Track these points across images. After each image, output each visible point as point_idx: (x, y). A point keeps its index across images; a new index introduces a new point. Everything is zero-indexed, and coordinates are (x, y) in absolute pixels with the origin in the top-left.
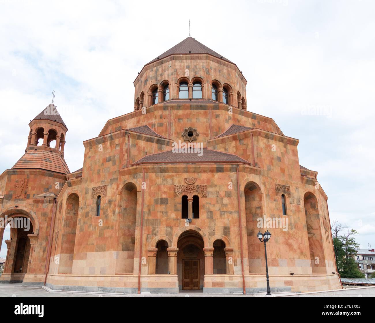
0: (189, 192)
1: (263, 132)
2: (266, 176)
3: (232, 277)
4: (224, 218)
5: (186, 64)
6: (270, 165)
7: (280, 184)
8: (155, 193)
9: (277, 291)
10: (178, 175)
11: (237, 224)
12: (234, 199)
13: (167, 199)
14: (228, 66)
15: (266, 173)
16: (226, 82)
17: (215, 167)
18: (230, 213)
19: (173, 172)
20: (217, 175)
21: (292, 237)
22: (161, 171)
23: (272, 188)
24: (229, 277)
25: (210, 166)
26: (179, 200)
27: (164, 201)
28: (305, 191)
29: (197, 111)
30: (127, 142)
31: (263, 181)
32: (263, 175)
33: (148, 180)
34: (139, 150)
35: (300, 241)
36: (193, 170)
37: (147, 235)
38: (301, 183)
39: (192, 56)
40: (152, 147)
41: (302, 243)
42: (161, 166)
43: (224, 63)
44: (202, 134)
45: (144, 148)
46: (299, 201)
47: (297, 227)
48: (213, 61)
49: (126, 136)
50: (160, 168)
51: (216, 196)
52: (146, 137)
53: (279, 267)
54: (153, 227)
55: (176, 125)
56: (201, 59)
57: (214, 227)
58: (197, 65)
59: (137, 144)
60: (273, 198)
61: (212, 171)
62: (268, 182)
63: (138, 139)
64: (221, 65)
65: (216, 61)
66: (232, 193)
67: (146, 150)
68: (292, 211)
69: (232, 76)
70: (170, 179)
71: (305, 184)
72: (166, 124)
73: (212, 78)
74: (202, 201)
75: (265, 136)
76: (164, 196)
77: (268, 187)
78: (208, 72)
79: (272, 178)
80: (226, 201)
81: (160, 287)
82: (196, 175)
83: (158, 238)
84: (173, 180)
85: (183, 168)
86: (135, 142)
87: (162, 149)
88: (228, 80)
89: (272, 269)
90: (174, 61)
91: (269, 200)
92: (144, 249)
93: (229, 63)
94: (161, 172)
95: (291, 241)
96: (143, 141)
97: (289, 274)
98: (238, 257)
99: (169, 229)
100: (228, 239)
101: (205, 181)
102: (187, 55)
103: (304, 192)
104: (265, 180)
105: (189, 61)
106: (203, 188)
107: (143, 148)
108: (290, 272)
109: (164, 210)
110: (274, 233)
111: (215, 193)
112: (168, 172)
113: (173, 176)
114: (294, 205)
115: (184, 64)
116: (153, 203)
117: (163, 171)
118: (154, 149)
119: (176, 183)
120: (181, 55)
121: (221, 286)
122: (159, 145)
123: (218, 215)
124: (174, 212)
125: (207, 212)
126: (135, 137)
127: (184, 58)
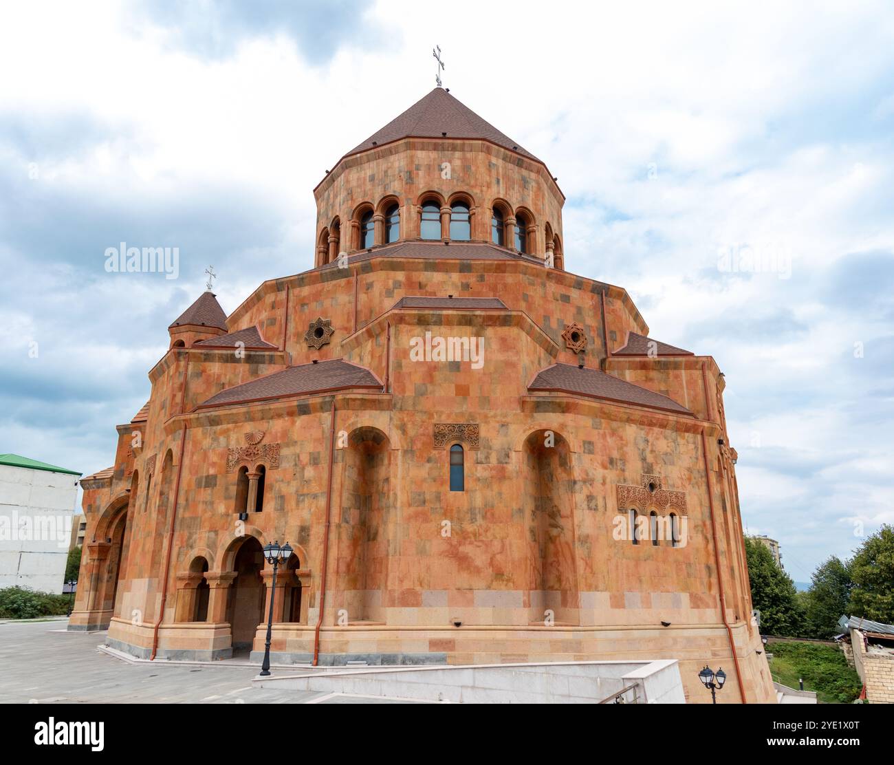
0: (250, 459)
1: (409, 315)
2: (411, 409)
3: (302, 630)
4: (303, 509)
5: (369, 173)
6: (424, 384)
7: (449, 423)
8: (198, 466)
9: (404, 663)
10: (238, 427)
11: (324, 519)
12: (323, 468)
13: (215, 477)
14: (466, 149)
15: (410, 402)
16: (457, 189)
17: (294, 406)
18: (314, 498)
19: (229, 424)
20: (300, 421)
21: (473, 539)
22: (210, 423)
23: (424, 435)
24: (298, 630)
25: (287, 405)
26: (234, 476)
27: (210, 482)
28: (530, 428)
29: (334, 282)
30: (182, 369)
31: (399, 423)
32: (401, 409)
33: (191, 443)
34: (208, 383)
35: (497, 545)
36: (259, 415)
37: (180, 548)
38: (519, 411)
39: (378, 151)
40: (237, 371)
41: (501, 553)
42: (208, 414)
43: (453, 144)
44: (341, 329)
45: (219, 376)
46: (508, 456)
47: (493, 515)
48: (422, 149)
49: (181, 358)
50: (208, 417)
51: (294, 463)
52: (222, 354)
53: (420, 608)
54: (190, 533)
55: (297, 318)
56: (397, 152)
57: (285, 527)
58: (388, 168)
59: (204, 371)
60: (425, 455)
61: (291, 414)
62: (413, 423)
63: (205, 360)
64: (446, 152)
65: (431, 148)
66: (321, 456)
67: (223, 380)
68: (479, 480)
69: (476, 170)
70: (225, 437)
71: (532, 412)
72: (281, 319)
73: (419, 189)
74: (270, 476)
75: (416, 320)
76: (212, 471)
77: (412, 432)
78: (410, 179)
79: (425, 412)
80: (309, 472)
81: (186, 648)
82: (264, 426)
83: (194, 553)
84: (228, 438)
85: (244, 412)
86: (201, 367)
87: (259, 372)
88: (463, 181)
89: (400, 612)
90: (347, 171)
91: (412, 460)
92: (172, 574)
93: (467, 142)
94: (211, 425)
95: (467, 549)
96: (217, 364)
97: (452, 625)
98: (318, 590)
99: (212, 535)
100: (305, 552)
101: (279, 435)
102: (369, 152)
103: (524, 431)
104: (405, 419)
105: (375, 162)
106: (273, 451)
107: (216, 377)
108: (455, 618)
109: (209, 498)
110: (418, 532)
111: (293, 457)
112: (221, 424)
113: (228, 430)
114: (489, 466)
115: (365, 174)
116: (193, 486)
117: (214, 422)
118: (241, 375)
119: (233, 445)
120: (358, 155)
121: (281, 649)
122: (251, 365)
123: (293, 503)
124: (224, 502)
125: (276, 498)
126: (200, 357)
127: (365, 158)
